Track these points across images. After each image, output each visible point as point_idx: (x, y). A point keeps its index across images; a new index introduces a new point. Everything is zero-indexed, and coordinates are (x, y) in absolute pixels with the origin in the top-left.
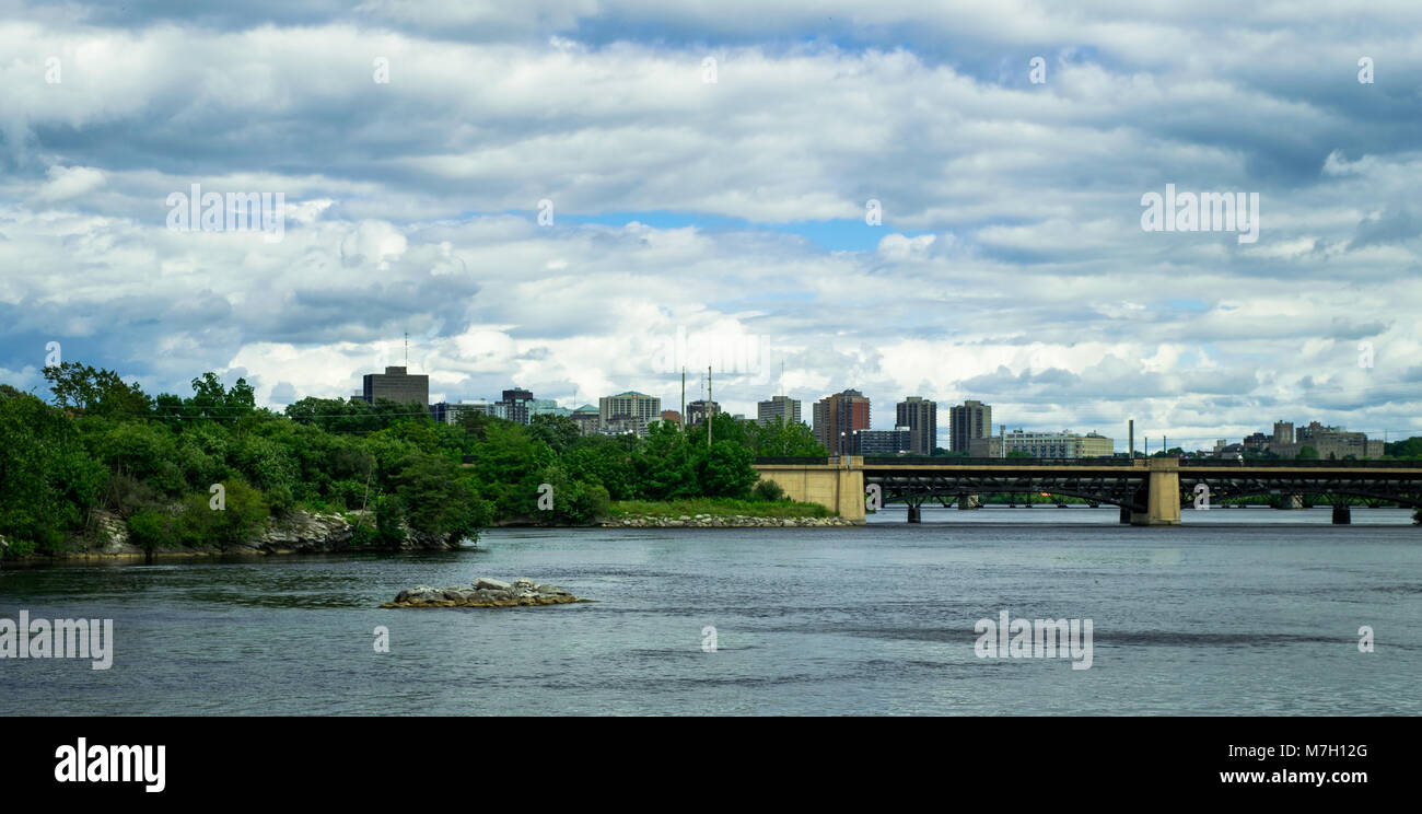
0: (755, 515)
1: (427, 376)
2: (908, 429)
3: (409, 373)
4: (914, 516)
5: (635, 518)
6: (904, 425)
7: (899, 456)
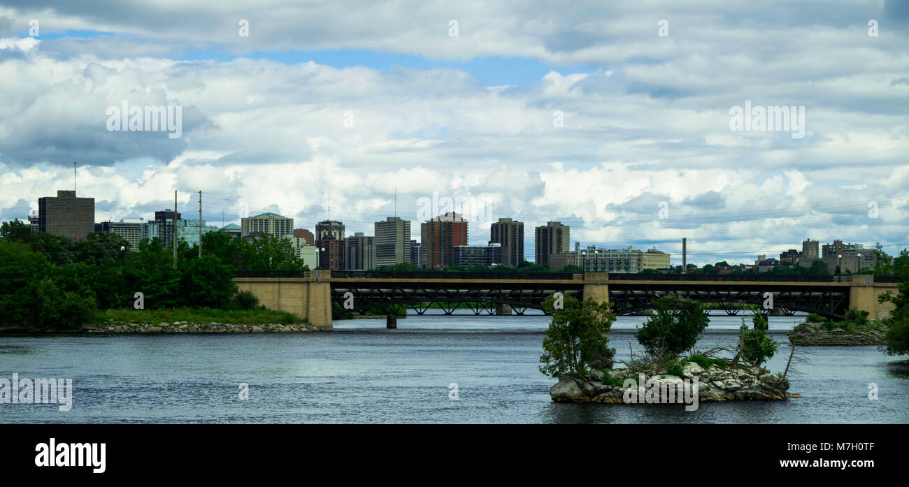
0: (228, 322)
1: (93, 199)
2: (499, 245)
3: (78, 196)
4: (392, 324)
5: (119, 324)
6: (497, 242)
7: (490, 267)
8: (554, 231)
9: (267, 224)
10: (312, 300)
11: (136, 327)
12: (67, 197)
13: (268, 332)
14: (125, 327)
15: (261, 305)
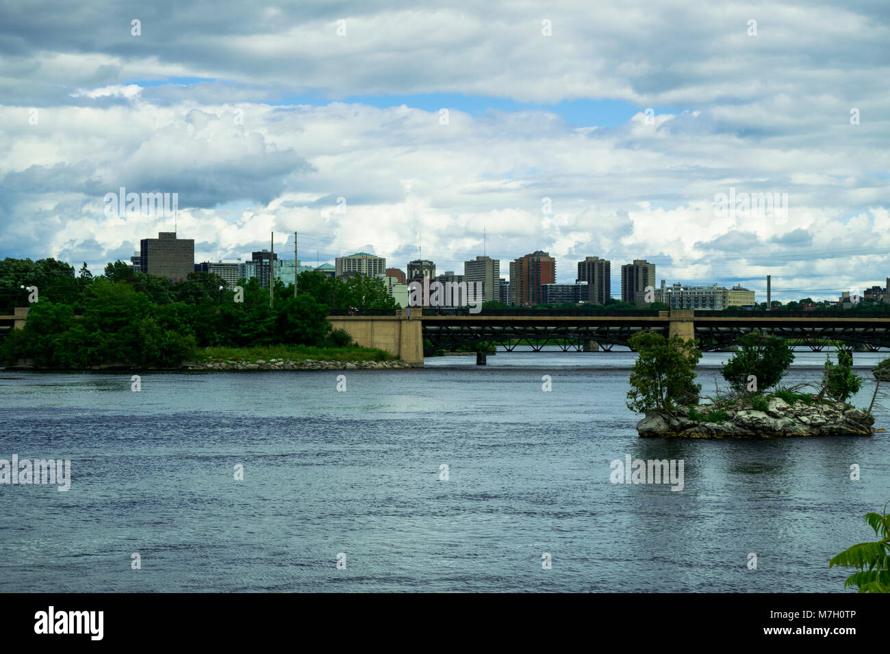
0: (322, 359)
1: (193, 241)
2: (586, 283)
4: (481, 361)
5: (217, 362)
6: (584, 280)
7: (577, 305)
8: (641, 270)
9: (360, 264)
10: (404, 338)
11: (234, 364)
12: (168, 239)
13: (361, 369)
14: (223, 364)
15: (354, 342)
